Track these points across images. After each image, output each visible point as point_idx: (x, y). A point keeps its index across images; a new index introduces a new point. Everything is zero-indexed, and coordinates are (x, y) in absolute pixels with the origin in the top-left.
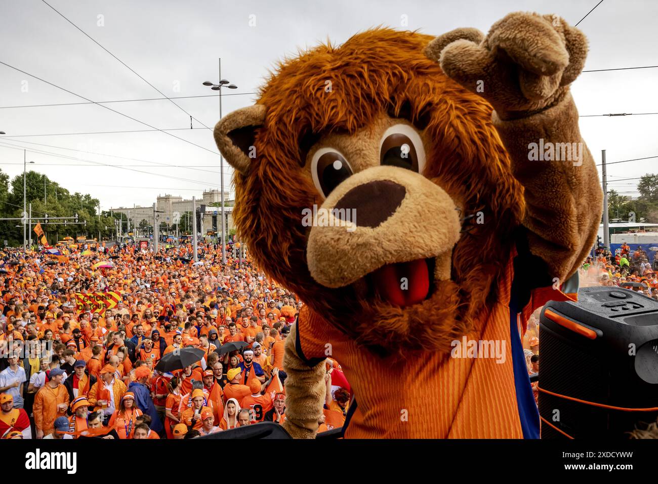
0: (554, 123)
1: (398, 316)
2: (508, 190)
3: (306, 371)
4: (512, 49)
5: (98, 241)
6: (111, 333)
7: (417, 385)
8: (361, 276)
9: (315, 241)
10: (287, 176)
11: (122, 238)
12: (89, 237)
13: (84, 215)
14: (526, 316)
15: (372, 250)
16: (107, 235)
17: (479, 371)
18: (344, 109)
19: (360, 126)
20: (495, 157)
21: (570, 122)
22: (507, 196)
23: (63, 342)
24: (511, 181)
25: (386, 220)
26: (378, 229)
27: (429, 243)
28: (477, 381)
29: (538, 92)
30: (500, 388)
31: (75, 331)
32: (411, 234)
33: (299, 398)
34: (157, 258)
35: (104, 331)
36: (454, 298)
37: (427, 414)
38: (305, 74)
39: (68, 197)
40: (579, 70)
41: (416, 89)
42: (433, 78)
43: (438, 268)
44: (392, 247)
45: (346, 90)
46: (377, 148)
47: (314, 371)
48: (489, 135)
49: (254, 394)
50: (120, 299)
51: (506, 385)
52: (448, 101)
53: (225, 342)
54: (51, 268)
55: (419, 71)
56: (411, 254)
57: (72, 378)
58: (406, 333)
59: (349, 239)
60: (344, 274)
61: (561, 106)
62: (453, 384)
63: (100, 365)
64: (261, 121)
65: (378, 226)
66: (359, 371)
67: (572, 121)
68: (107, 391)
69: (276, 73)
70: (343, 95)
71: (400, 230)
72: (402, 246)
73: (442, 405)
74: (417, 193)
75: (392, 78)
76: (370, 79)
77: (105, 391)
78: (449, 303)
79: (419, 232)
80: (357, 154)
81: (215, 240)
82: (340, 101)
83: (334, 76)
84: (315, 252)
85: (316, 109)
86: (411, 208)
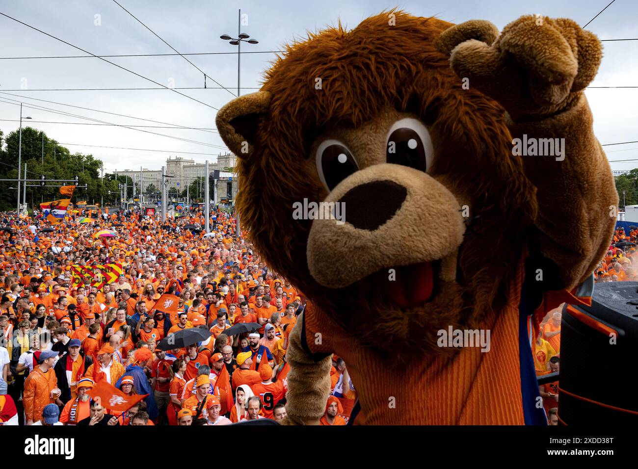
0: (565, 127)
1: (399, 319)
2: (519, 189)
3: (310, 365)
4: (521, 55)
5: (100, 206)
6: (112, 310)
7: (420, 387)
8: (359, 279)
9: (314, 240)
10: (290, 168)
11: (126, 204)
12: (90, 202)
13: (85, 177)
14: (538, 319)
15: (369, 254)
16: (110, 200)
17: (485, 374)
18: (350, 102)
19: (365, 120)
20: (505, 155)
21: (583, 127)
22: (517, 195)
23: (57, 320)
24: (522, 179)
25: (385, 222)
26: (377, 232)
27: (428, 247)
28: (482, 386)
29: (547, 99)
30: (506, 394)
31: (71, 307)
32: (410, 239)
33: (300, 394)
34: (164, 227)
35: (103, 307)
36: (458, 300)
37: (428, 418)
38: (312, 63)
39: (68, 157)
40: (591, 76)
41: (425, 83)
42: (443, 72)
43: (443, 269)
44: (391, 251)
45: (352, 82)
46: (384, 142)
47: (319, 365)
48: (499, 132)
49: (265, 381)
50: (122, 272)
51: (512, 390)
52: (457, 97)
53: (236, 322)
54: (47, 236)
55: (429, 64)
56: (410, 259)
57: (66, 359)
58: (405, 337)
59: (347, 241)
60: (341, 277)
61: (574, 111)
62: (457, 388)
63: (98, 345)
64: (265, 109)
65: (377, 229)
66: (362, 370)
67: (585, 126)
68: (104, 373)
69: (283, 58)
70: (349, 87)
71: (398, 234)
72: (400, 250)
73: (444, 410)
74: (419, 195)
75: (399, 71)
76: (378, 72)
77: (101, 373)
78: (452, 306)
79: (418, 236)
80: (362, 148)
81: (229, 208)
82: (346, 94)
83: (340, 67)
84: (314, 251)
85: (320, 100)
86: (411, 211)
